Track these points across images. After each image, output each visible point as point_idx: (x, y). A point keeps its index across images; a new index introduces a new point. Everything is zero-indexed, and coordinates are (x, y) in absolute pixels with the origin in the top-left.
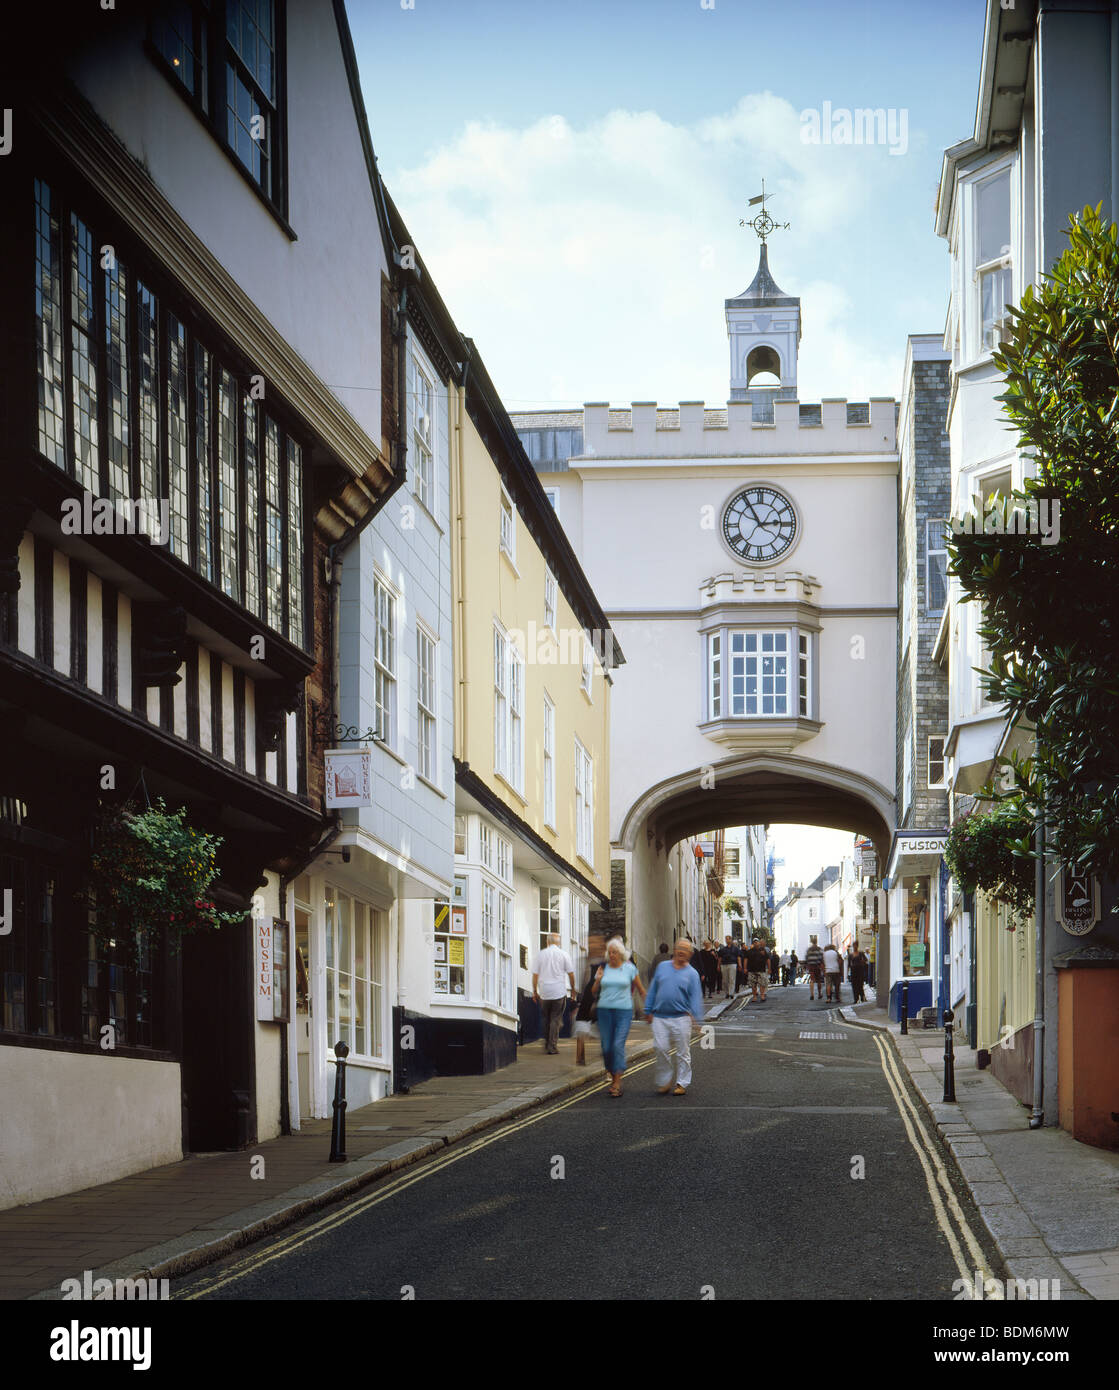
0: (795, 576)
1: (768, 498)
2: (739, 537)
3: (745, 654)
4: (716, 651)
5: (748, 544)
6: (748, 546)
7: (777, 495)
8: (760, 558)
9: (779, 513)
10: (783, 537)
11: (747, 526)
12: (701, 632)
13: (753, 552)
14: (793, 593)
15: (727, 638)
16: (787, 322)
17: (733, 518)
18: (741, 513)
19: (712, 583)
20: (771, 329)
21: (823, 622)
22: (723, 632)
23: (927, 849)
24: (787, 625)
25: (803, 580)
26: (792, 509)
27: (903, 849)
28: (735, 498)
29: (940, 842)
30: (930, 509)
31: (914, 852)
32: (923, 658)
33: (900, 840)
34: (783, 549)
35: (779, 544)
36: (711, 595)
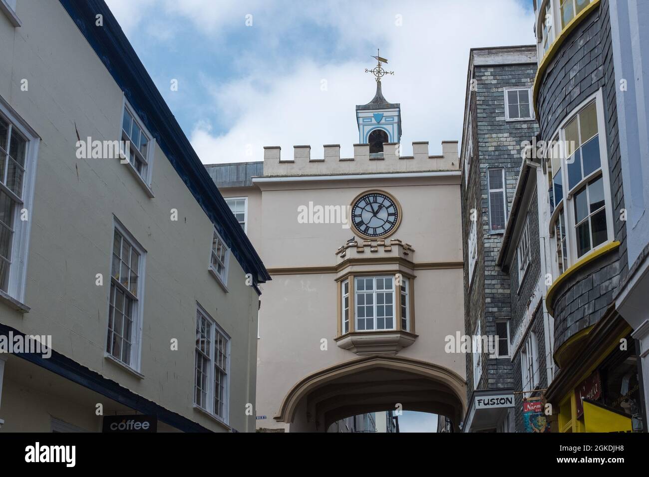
0: (397, 242)
1: (380, 199)
2: (362, 223)
3: (365, 292)
4: (346, 292)
5: (367, 227)
8: (375, 234)
9: (387, 208)
10: (389, 222)
11: (367, 216)
12: (335, 280)
13: (371, 231)
14: (396, 252)
15: (354, 282)
16: (392, 117)
17: (358, 211)
18: (363, 209)
19: (344, 249)
20: (383, 121)
21: (417, 273)
22: (351, 278)
23: (498, 404)
24: (393, 273)
25: (402, 246)
26: (395, 206)
27: (479, 405)
28: (359, 200)
29: (507, 399)
30: (490, 161)
31: (488, 407)
32: (489, 263)
33: (477, 398)
34: (390, 229)
35: (387, 226)
36: (343, 256)
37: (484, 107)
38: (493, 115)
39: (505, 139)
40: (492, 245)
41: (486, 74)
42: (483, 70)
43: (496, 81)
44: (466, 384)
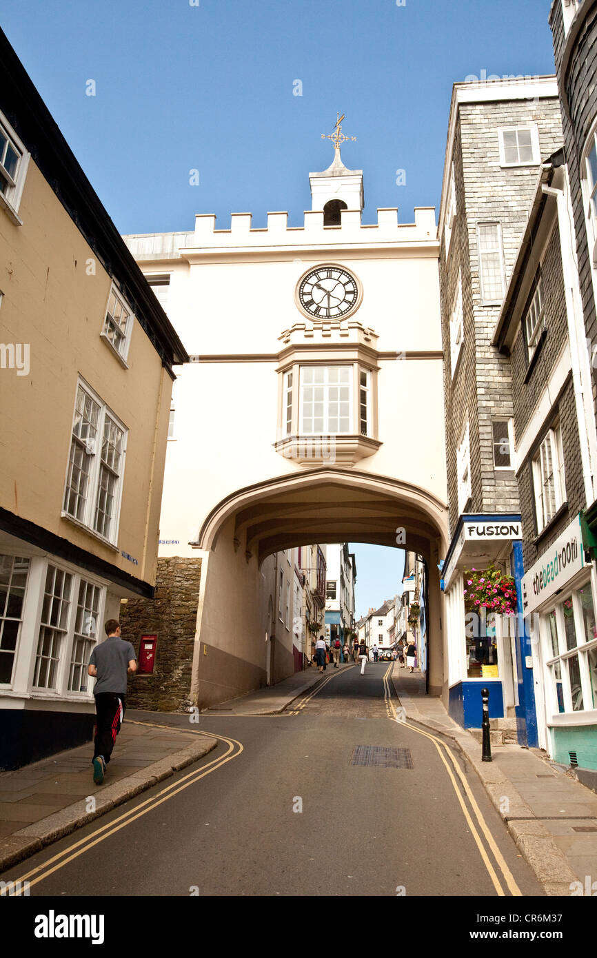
0: (357, 325)
1: (335, 275)
2: (312, 302)
3: (314, 385)
4: (290, 385)
6: (319, 308)
7: (343, 272)
8: (328, 316)
9: (344, 285)
10: (347, 302)
11: (318, 294)
12: (277, 371)
13: (323, 312)
14: (355, 337)
15: (299, 373)
16: (353, 185)
17: (307, 288)
18: (313, 286)
19: (288, 333)
20: (342, 190)
21: (380, 363)
22: (296, 367)
23: (497, 534)
24: (349, 363)
25: (363, 330)
26: (355, 282)
27: (470, 535)
28: (310, 274)
29: (512, 527)
30: (479, 215)
31: (483, 538)
32: (482, 343)
33: (466, 525)
34: (348, 310)
35: (344, 306)
36: (287, 342)
37: (471, 150)
38: (484, 160)
39: (500, 188)
40: (486, 319)
41: (473, 112)
42: (469, 108)
43: (486, 121)
44: (447, 508)
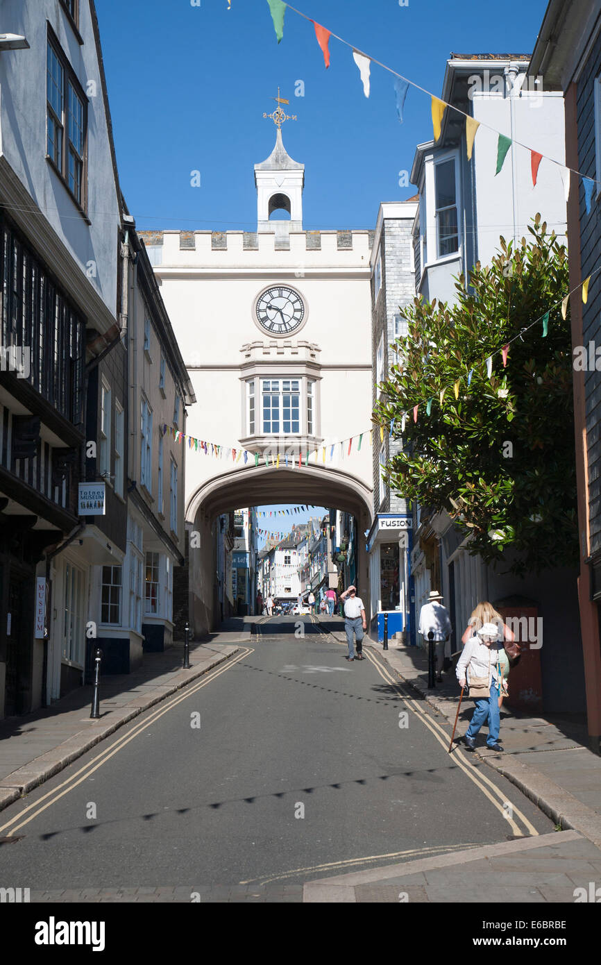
0: (305, 344)
1: (285, 294)
2: (266, 318)
3: (271, 394)
4: (252, 392)
6: (273, 324)
8: (280, 332)
9: (293, 303)
10: (296, 319)
12: (240, 379)
13: (276, 328)
14: (304, 355)
15: (259, 384)
16: (295, 180)
17: (263, 306)
18: (268, 303)
19: (249, 348)
20: (285, 184)
21: (322, 373)
22: (256, 380)
23: (398, 526)
24: (299, 376)
25: (309, 347)
26: (302, 301)
27: (382, 526)
28: (265, 293)
29: (407, 521)
30: (395, 309)
31: (389, 528)
33: (380, 520)
34: (296, 326)
35: (293, 322)
36: (249, 356)
37: (392, 257)
38: (400, 265)
39: (410, 288)
41: (395, 226)
42: (391, 221)
43: (402, 233)
44: (371, 491)
